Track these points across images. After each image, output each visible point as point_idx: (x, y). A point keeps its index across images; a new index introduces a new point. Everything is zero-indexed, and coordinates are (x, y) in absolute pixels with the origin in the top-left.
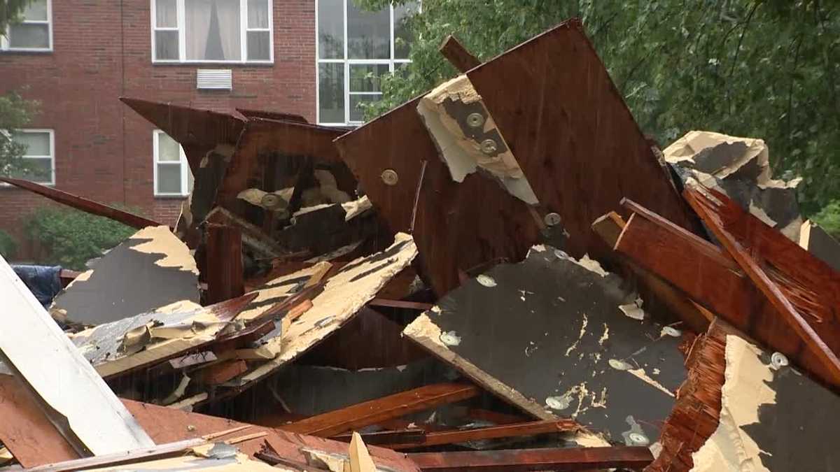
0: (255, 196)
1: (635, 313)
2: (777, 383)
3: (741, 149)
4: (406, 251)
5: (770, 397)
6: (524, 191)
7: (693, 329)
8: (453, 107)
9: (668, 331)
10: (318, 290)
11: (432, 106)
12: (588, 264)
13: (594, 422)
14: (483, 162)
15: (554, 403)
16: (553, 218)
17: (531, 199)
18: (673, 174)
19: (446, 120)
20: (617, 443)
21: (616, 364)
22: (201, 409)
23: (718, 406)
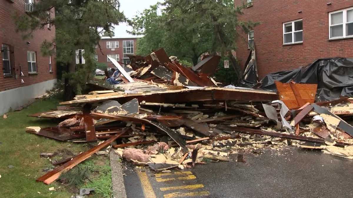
0: (137, 62)
1: (168, 71)
2: (180, 75)
3: (175, 58)
4: (150, 66)
5: (179, 76)
6: (159, 61)
7: (172, 72)
8: (153, 55)
9: (170, 72)
10: (143, 69)
11: (152, 55)
12: (164, 67)
13: (165, 79)
14: (156, 59)
15: (163, 78)
16: (161, 63)
17: (159, 62)
18: (170, 60)
19: (153, 56)
20: (168, 80)
21: (167, 75)
22: (137, 79)
23: (175, 77)
